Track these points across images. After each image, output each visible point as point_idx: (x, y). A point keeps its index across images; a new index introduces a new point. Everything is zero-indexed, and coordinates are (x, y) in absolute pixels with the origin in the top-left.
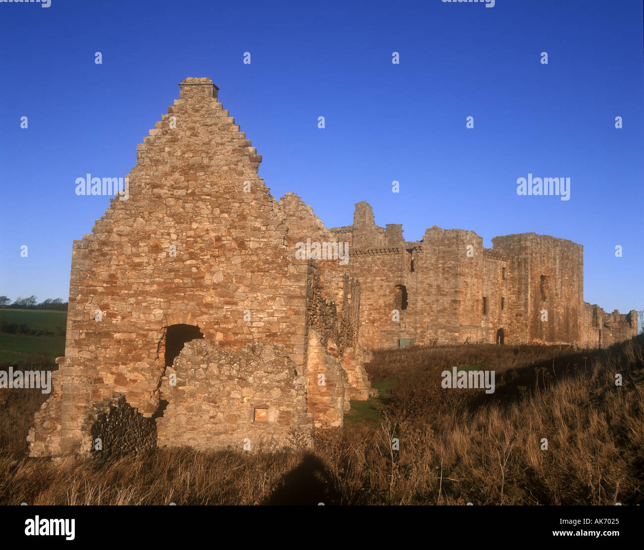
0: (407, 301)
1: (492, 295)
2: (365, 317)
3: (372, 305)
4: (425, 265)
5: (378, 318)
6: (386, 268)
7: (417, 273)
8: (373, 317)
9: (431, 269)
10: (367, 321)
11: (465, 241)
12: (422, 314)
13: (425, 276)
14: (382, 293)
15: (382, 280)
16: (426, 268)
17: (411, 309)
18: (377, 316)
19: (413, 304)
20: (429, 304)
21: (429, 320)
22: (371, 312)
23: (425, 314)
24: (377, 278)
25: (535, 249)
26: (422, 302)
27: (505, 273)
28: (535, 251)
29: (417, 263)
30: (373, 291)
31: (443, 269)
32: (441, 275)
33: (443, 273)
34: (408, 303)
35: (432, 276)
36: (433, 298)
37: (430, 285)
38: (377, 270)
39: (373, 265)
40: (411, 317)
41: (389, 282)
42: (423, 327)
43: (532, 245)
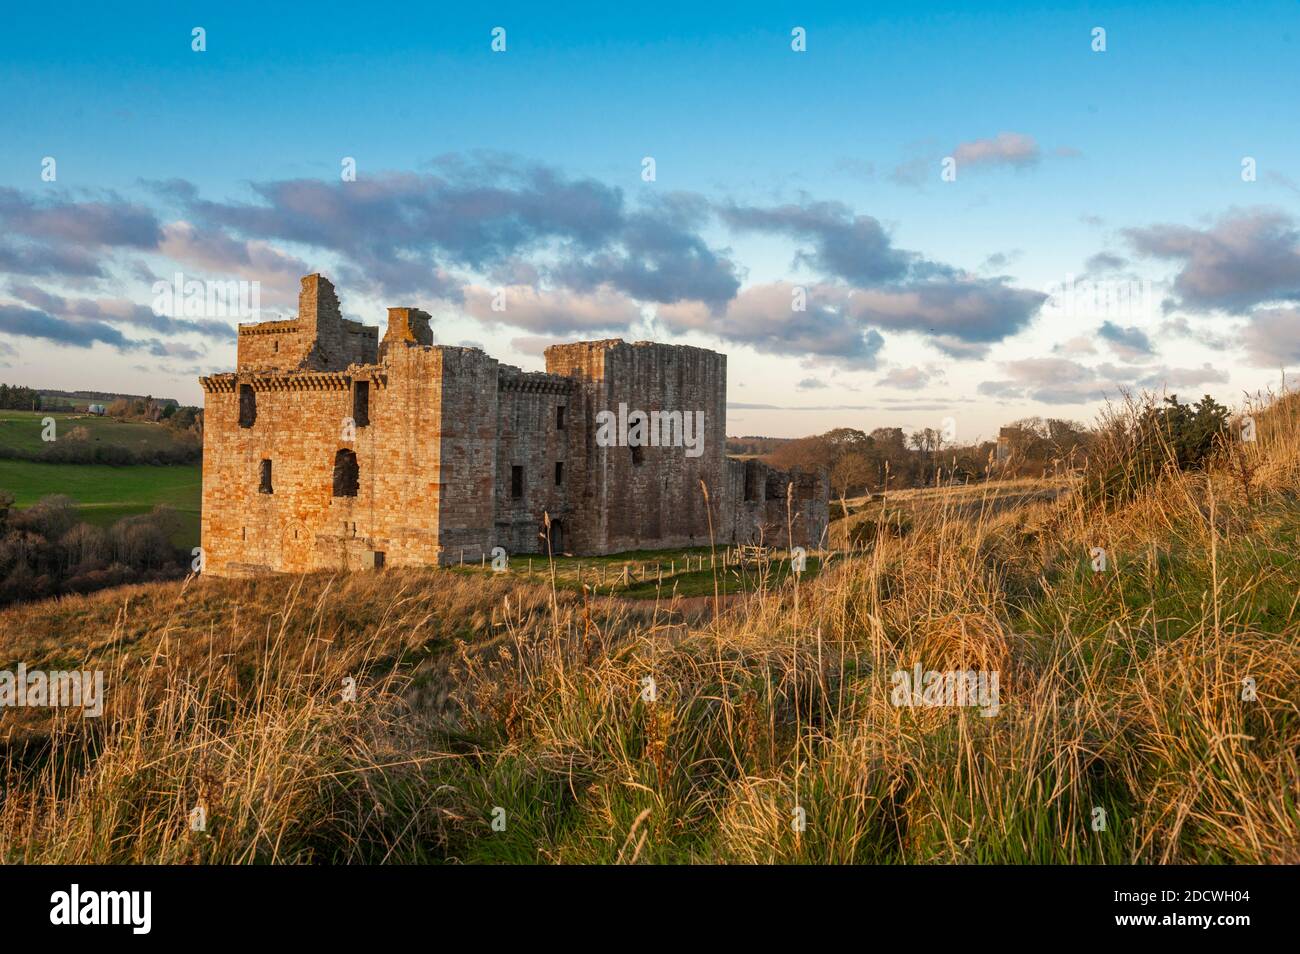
0: (358, 481)
1: (534, 459)
2: (292, 508)
3: (301, 485)
4: (386, 415)
5: (311, 510)
6: (323, 416)
7: (374, 428)
8: (305, 508)
9: (396, 423)
10: (294, 516)
11: (458, 370)
12: (383, 508)
13: (387, 435)
14: (318, 463)
15: (318, 438)
16: (389, 419)
17: (364, 496)
18: (311, 507)
19: (367, 487)
20: (394, 488)
21: (393, 520)
22: (301, 497)
23: (388, 507)
24: (311, 434)
25: (620, 370)
26: (381, 483)
27: (564, 416)
28: (619, 373)
29: (375, 409)
30: (303, 458)
31: (417, 424)
32: (412, 434)
33: (416, 432)
34: (358, 484)
35: (399, 435)
36: (400, 478)
37: (395, 453)
38: (308, 419)
39: (302, 408)
40: (364, 512)
41: (330, 442)
42: (382, 532)
43: (612, 363)
